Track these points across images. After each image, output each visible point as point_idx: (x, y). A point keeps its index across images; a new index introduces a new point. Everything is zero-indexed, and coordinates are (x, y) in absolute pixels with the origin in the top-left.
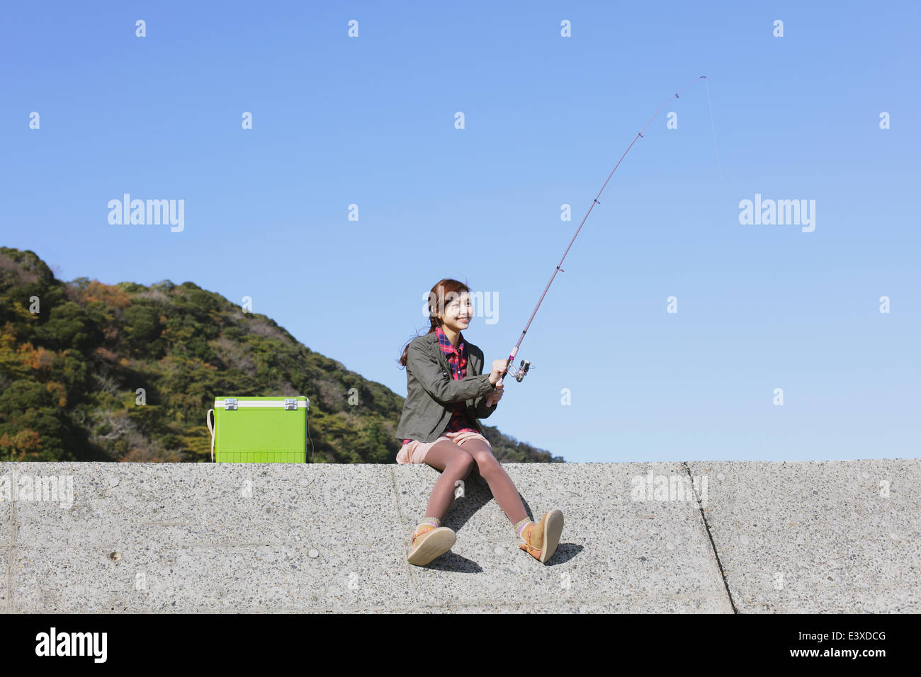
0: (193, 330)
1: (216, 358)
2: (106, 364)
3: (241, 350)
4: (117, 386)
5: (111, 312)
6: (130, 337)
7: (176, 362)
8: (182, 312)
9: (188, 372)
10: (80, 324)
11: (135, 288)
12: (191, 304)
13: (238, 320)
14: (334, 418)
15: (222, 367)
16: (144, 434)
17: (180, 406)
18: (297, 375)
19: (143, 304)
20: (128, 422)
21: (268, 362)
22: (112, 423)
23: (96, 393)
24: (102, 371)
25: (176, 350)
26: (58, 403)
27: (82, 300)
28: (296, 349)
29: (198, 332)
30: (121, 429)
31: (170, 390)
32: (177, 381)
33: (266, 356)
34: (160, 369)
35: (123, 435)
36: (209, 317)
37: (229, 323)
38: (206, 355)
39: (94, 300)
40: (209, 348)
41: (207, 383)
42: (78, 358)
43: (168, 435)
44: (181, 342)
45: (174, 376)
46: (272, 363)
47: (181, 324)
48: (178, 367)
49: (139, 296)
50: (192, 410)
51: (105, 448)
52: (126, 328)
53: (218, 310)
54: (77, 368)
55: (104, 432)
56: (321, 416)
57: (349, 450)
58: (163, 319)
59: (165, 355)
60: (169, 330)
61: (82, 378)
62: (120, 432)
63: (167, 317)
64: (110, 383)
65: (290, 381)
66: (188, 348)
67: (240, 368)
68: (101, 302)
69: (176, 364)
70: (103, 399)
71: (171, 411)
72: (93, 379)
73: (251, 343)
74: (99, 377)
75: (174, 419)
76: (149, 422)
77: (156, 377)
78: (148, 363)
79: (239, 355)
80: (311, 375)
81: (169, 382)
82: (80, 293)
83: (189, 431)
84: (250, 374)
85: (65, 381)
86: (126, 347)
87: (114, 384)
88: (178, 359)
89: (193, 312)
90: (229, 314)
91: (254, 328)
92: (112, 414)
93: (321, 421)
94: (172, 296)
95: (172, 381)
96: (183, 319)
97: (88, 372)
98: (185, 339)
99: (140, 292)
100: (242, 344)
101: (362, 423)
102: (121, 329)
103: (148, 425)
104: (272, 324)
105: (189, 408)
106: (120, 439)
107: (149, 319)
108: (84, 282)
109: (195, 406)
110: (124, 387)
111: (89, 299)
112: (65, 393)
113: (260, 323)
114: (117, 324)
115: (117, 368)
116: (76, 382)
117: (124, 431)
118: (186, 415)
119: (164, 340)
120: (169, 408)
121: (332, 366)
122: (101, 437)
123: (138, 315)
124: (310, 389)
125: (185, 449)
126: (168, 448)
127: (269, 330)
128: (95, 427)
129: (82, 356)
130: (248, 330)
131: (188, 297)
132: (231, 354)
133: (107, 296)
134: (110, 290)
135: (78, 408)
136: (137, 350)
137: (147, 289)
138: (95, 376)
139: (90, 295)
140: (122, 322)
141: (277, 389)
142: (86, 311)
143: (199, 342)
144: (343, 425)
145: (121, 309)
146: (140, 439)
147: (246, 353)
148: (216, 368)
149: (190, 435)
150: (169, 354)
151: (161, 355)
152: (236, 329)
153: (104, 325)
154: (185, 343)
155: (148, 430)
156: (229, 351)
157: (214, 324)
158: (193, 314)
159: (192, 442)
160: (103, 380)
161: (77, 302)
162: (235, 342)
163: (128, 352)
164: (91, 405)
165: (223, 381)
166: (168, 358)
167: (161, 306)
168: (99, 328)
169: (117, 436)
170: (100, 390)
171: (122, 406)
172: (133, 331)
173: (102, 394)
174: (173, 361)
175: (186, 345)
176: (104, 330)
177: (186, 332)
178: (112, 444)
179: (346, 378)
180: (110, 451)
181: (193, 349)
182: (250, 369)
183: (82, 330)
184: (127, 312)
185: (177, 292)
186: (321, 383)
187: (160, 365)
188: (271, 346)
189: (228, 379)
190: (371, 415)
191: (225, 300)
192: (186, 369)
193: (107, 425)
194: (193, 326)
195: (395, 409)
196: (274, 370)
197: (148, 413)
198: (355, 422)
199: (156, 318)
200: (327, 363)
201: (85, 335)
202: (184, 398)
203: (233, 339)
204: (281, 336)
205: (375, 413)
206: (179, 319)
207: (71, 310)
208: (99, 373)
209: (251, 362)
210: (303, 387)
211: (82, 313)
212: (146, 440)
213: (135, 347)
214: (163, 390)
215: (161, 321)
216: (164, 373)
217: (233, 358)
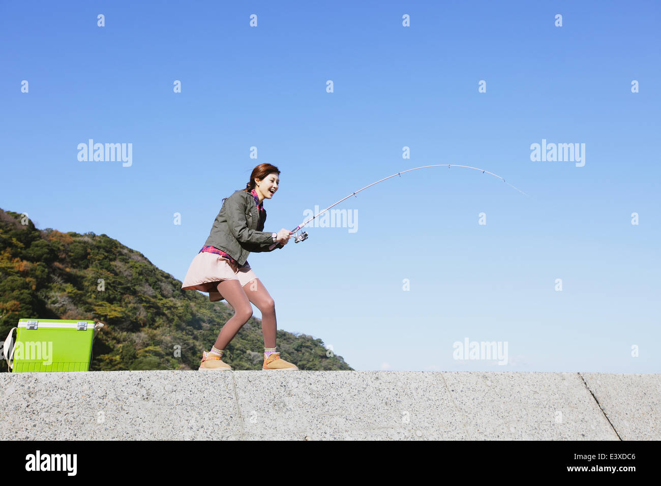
0: (103, 256)
1: (114, 270)
2: (58, 271)
3: (126, 267)
4: (63, 281)
5: (63, 245)
6: (72, 258)
8: (99, 248)
10: (46, 250)
11: (74, 235)
12: (103, 244)
13: (126, 253)
14: (167, 300)
15: (116, 274)
16: (75, 304)
17: (94, 292)
18: (151, 280)
19: (80, 242)
20: (67, 298)
21: (138, 273)
22: (59, 299)
23: (52, 284)
24: (56, 273)
25: (94, 265)
26: (31, 288)
27: (49, 239)
28: (152, 268)
29: (106, 258)
30: (63, 302)
31: (90, 284)
32: (93, 280)
33: (138, 270)
34: (85, 273)
35: (64, 304)
36: (111, 251)
37: (121, 254)
38: (109, 269)
39: (54, 239)
40: (111, 265)
42: (43, 266)
43: (87, 305)
44: (97, 261)
45: (92, 277)
46: (140, 274)
47: (98, 253)
48: (94, 273)
49: (77, 239)
51: (54, 310)
52: (70, 254)
53: (116, 248)
54: (43, 271)
55: (54, 303)
56: (161, 299)
57: (174, 316)
58: (89, 250)
59: (88, 267)
60: (91, 256)
61: (45, 277)
62: (63, 303)
63: (91, 249)
64: (59, 280)
65: (148, 282)
66: (100, 264)
67: (125, 275)
68: (59, 240)
69: (93, 272)
70: (55, 287)
71: (89, 294)
72: (51, 277)
73: (131, 264)
74: (54, 276)
75: (90, 298)
76: (78, 299)
77: (83, 277)
78: (79, 271)
79: (125, 269)
80: (158, 280)
81: (89, 280)
82: (47, 236)
83: (97, 304)
84: (130, 278)
85: (36, 277)
86: (69, 262)
87: (62, 280)
88: (95, 269)
89: (104, 248)
90: (121, 250)
91: (133, 257)
92: (59, 294)
93: (162, 302)
94: (94, 240)
95: (91, 279)
96: (99, 251)
97: (49, 273)
98: (99, 260)
99: (78, 237)
100: (127, 264)
101: (181, 303)
102: (67, 254)
103: (77, 300)
104: (142, 256)
106: (62, 306)
107: (83, 250)
108: (50, 231)
110: (66, 282)
111: (52, 238)
112: (35, 283)
113: (135, 255)
114: (66, 252)
115: (64, 272)
116: (41, 278)
117: (64, 303)
118: (96, 296)
119: (89, 260)
120: (88, 292)
121: (168, 277)
122: (52, 305)
123: (76, 247)
124: (157, 287)
125: (95, 312)
126: (86, 312)
127: (140, 258)
128: (50, 300)
129: (46, 266)
130: (130, 258)
131: (102, 241)
132: (121, 269)
133: (61, 238)
134: (64, 235)
135: (41, 290)
136: (74, 264)
137: (81, 236)
138: (52, 275)
139: (53, 237)
140: (68, 251)
141: (142, 286)
142: (50, 244)
143: (106, 262)
144: (171, 304)
145: (68, 244)
146: (72, 307)
147: (128, 268)
149: (98, 305)
150: (90, 266)
151: (86, 267)
153: (58, 251)
154: (99, 262)
155: (77, 302)
156: (120, 267)
157: (114, 254)
158: (104, 249)
159: (99, 309)
160: (56, 278)
161: (46, 240)
163: (70, 265)
164: (49, 289)
165: (116, 281)
166: (90, 269)
167: (89, 244)
168: (56, 253)
169: (61, 305)
170: (54, 283)
171: (65, 291)
172: (73, 256)
173: (55, 284)
174: (92, 270)
176: (59, 254)
177: (100, 257)
178: (58, 309)
179: (174, 282)
180: (57, 312)
181: (103, 265)
182: (129, 276)
183: (48, 253)
184: (71, 246)
186: (163, 284)
188: (140, 266)
189: (119, 280)
190: (184, 299)
191: (120, 244)
193: (56, 300)
194: (104, 254)
195: (195, 298)
196: (141, 277)
197: (78, 294)
198: (177, 302)
199: (85, 249)
200: (165, 275)
201: (49, 256)
203: (122, 262)
204: (145, 262)
205: (186, 299)
206: (97, 251)
207: (42, 244)
208: (54, 274)
209: (130, 273)
210: (154, 286)
211: (48, 245)
212: (76, 307)
213: (73, 262)
214: (86, 284)
215: (88, 251)
216: (88, 276)
217: (122, 270)
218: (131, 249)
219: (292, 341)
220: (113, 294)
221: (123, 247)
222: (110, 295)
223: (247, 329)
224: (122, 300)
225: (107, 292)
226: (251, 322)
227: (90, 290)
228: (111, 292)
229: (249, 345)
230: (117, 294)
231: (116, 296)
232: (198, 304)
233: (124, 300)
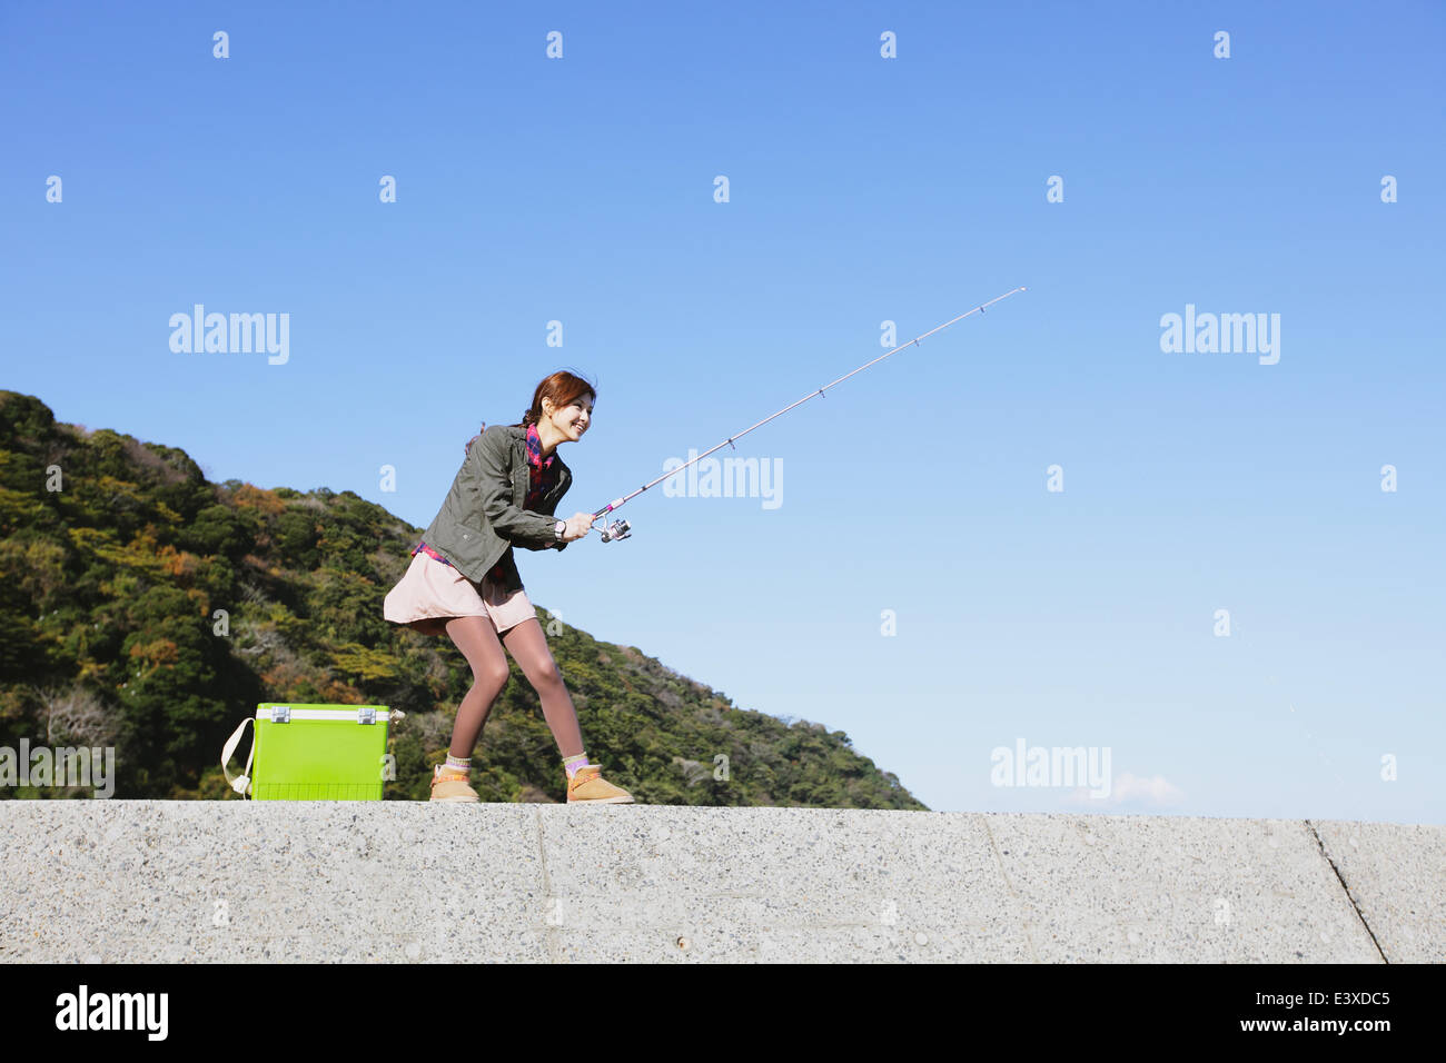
0: (351, 542)
1: (373, 573)
2: (255, 574)
4: (266, 597)
5: (263, 518)
6: (283, 545)
7: (331, 574)
8: (340, 522)
9: (343, 586)
10: (229, 528)
11: (288, 494)
12: (350, 515)
13: (399, 535)
15: (380, 582)
16: (293, 649)
17: (332, 621)
19: (299, 511)
20: (275, 635)
22: (258, 636)
23: (243, 603)
24: (250, 580)
25: (331, 562)
26: (200, 612)
27: (233, 504)
29: (356, 544)
30: (266, 643)
31: (322, 603)
32: (330, 594)
34: (312, 580)
35: (269, 649)
36: (368, 529)
37: (388, 536)
38: (363, 569)
39: (245, 504)
40: (367, 561)
41: (363, 598)
42: (223, 564)
43: (318, 651)
44: (337, 553)
45: (328, 589)
47: (339, 535)
48: (332, 579)
49: (294, 503)
50: (345, 626)
51: (249, 662)
52: (279, 536)
53: (379, 522)
54: (223, 575)
55: (247, 645)
58: (319, 529)
59: (320, 566)
60: (325, 540)
61: (228, 587)
62: (265, 646)
63: (324, 526)
64: (258, 594)
66: (345, 561)
68: (254, 507)
69: (330, 577)
70: (250, 609)
72: (240, 588)
74: (246, 586)
75: (325, 634)
76: (297, 637)
77: (307, 589)
78: (300, 574)
79: (398, 570)
81: (322, 595)
82: (230, 497)
83: (341, 648)
85: (209, 588)
86: (277, 555)
87: (263, 594)
88: (334, 570)
89: (352, 524)
90: (390, 527)
92: (259, 626)
94: (331, 505)
95: (325, 593)
96: (341, 529)
97: (235, 580)
98: (341, 550)
99: (296, 498)
100: (402, 559)
102: (273, 536)
103: (296, 640)
105: (341, 624)
106: (265, 653)
107: (305, 528)
108: (235, 486)
109: (348, 622)
110: (272, 598)
111: (240, 502)
112: (208, 602)
114: (271, 532)
115: (267, 578)
116: (221, 590)
117: (269, 645)
118: (338, 630)
119: (321, 550)
120: (320, 622)
122: (244, 650)
123: (292, 522)
125: (335, 667)
126: (316, 665)
128: (239, 639)
129: (229, 563)
130: (409, 544)
131: (348, 506)
132: (389, 569)
133: (260, 501)
134: (264, 495)
136: (289, 560)
137: (303, 496)
138: (241, 584)
139: (241, 499)
140: (275, 529)
142: (236, 515)
143: (357, 554)
145: (275, 515)
146: (286, 654)
148: (373, 583)
149: (342, 652)
150: (323, 565)
151: (315, 566)
152: (397, 543)
153: (255, 531)
154: (342, 554)
155: (296, 645)
156: (388, 566)
157: (373, 536)
158: (352, 525)
159: (343, 659)
160: (251, 590)
161: (226, 504)
162: (393, 557)
163: (279, 562)
164: (236, 616)
166: (323, 570)
167: (319, 514)
168: (249, 534)
169: (262, 650)
170: (247, 600)
171: (270, 619)
172: (286, 540)
173: (249, 604)
174: (328, 573)
175: (342, 557)
176: (256, 537)
177: (344, 543)
178: (256, 659)
180: (253, 666)
181: (351, 562)
183: (232, 536)
184: (281, 519)
185: (336, 501)
187: (315, 578)
191: (386, 513)
192: (341, 582)
193: (251, 639)
194: (351, 538)
197: (297, 627)
199: (311, 525)
201: (234, 541)
202: (337, 614)
203: (392, 553)
206: (337, 530)
207: (220, 514)
208: (246, 582)
211: (233, 518)
212: (294, 656)
213: (287, 556)
214: (315, 603)
215: (318, 531)
216: (317, 585)
217: (391, 573)
218: (409, 525)
219: (777, 737)
220: (372, 627)
221: (395, 521)
222: (366, 629)
223: (673, 707)
224: (394, 640)
225: (361, 622)
226: (682, 691)
227: (323, 617)
228: (369, 622)
229: (678, 744)
230: (382, 627)
231: (380, 630)
232: (562, 650)
233: (398, 642)
